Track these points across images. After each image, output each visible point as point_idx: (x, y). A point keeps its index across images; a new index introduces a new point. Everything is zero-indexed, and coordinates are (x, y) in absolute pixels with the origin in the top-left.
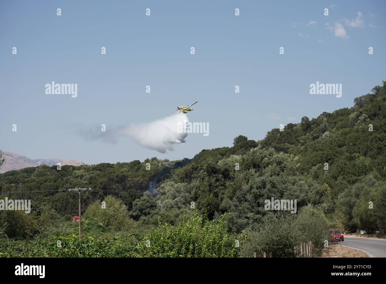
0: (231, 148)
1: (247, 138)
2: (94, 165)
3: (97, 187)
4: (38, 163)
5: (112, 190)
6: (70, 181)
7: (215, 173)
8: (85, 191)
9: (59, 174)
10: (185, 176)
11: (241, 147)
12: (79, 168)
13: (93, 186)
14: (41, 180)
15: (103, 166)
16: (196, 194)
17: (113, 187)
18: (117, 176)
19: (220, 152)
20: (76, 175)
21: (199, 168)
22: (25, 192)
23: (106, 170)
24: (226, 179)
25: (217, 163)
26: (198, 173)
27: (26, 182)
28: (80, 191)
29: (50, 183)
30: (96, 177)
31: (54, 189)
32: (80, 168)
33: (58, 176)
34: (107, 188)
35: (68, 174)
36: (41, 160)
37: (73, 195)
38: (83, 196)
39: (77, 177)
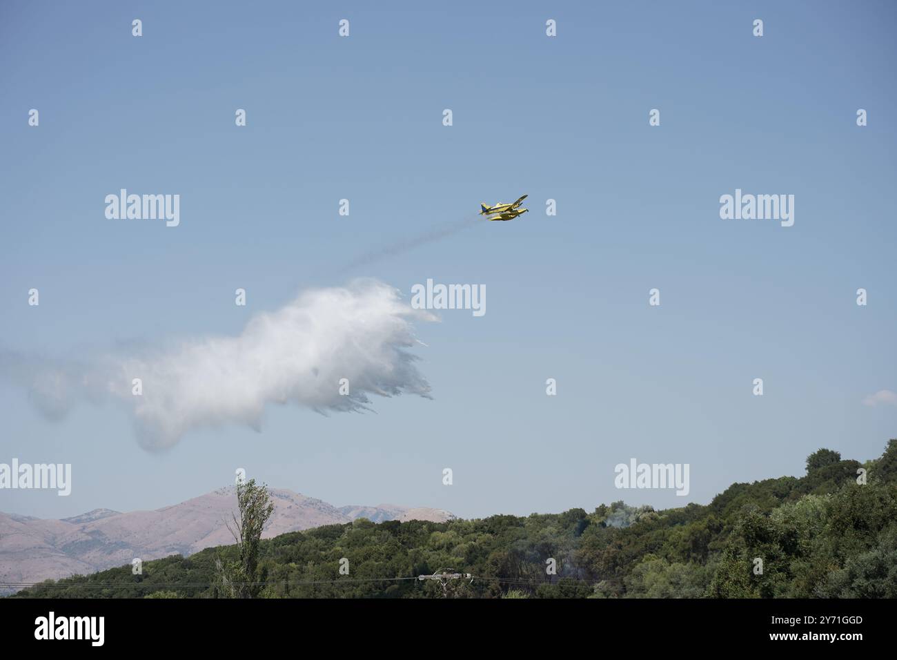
0: (802, 479)
1: (839, 455)
2: (479, 520)
3: (484, 571)
4: (349, 515)
5: (520, 578)
6: (424, 558)
7: (764, 540)
8: (459, 581)
9: (397, 540)
10: (691, 546)
11: (826, 477)
12: (444, 527)
13: (477, 569)
14: (357, 555)
15: (500, 523)
16: (719, 589)
17: (522, 572)
18: (532, 546)
19: (775, 489)
20: (437, 544)
21: (725, 527)
22: (320, 582)
23: (506, 532)
24: (791, 555)
25: (767, 515)
26: (723, 540)
27: (323, 560)
28: (445, 580)
29: (376, 561)
30: (484, 547)
31: (387, 576)
32: (447, 526)
33: (396, 545)
34: (508, 573)
35: (419, 541)
36: (357, 508)
37: (429, 590)
38: (453, 592)
39: (439, 548)
